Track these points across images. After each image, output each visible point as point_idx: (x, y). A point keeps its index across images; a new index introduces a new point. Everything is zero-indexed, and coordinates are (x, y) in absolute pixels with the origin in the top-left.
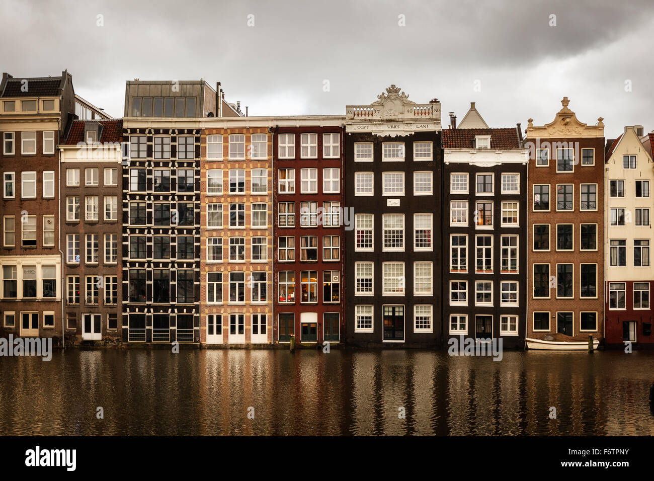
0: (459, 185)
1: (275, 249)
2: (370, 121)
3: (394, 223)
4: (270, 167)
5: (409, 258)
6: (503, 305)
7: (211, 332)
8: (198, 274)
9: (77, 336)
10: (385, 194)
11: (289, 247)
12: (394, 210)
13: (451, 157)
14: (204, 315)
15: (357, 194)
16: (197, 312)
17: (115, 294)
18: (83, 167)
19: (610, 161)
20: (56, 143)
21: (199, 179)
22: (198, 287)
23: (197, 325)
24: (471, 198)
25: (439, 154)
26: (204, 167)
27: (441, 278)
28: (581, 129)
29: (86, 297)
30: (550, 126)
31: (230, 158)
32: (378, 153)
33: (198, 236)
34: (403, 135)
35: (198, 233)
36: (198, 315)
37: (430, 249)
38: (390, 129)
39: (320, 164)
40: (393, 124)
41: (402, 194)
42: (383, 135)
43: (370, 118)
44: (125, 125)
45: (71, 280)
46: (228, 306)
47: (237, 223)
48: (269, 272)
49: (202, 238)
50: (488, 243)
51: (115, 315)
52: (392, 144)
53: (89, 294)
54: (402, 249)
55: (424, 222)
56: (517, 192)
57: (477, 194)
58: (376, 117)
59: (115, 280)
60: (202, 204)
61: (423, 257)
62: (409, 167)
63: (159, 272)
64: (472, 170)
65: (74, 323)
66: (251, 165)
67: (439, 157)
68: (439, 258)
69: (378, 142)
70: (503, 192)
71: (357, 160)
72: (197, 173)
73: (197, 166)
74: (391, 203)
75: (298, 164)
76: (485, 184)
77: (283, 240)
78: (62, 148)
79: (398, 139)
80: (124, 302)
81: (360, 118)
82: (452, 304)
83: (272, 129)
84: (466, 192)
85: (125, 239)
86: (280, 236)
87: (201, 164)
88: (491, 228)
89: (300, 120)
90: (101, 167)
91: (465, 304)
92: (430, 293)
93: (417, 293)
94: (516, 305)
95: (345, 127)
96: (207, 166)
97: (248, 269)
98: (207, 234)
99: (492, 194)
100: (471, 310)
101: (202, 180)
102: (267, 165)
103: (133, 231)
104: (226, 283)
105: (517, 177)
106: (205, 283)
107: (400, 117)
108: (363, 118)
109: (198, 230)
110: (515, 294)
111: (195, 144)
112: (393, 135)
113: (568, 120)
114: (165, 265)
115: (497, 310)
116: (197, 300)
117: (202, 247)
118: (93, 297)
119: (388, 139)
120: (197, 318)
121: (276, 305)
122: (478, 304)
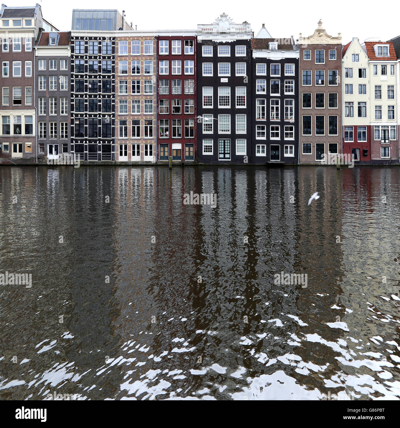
0: (261, 70)
1: (158, 107)
2: (211, 33)
3: (224, 92)
4: (155, 59)
5: (233, 112)
6: (286, 139)
7: (121, 154)
8: (114, 121)
9: (45, 157)
10: (219, 75)
11: (165, 105)
12: (224, 85)
13: (256, 54)
14: (117, 145)
15: (204, 75)
16: (113, 143)
17: (66, 132)
18: (48, 59)
19: (345, 57)
20: (33, 45)
21: (114, 66)
22: (114, 128)
23: (113, 151)
24: (268, 78)
25: (250, 53)
26: (117, 59)
27: (251, 123)
28: (328, 39)
29: (50, 134)
30: (311, 37)
31: (132, 54)
32: (215, 52)
33: (114, 99)
34: (230, 41)
35: (114, 97)
36: (114, 145)
37: (245, 107)
38: (222, 38)
39: (183, 58)
40: (224, 35)
41: (229, 75)
42: (218, 41)
43: (211, 31)
44: (73, 35)
45: (41, 124)
46: (131, 140)
47: (136, 92)
48: (154, 120)
49: (116, 100)
50: (277, 104)
51: (67, 145)
52: (223, 46)
53: (52, 132)
54: (229, 107)
55: (241, 92)
56: (293, 75)
57: (271, 76)
58: (215, 31)
59: (66, 124)
60: (116, 81)
61: (241, 111)
62: (233, 60)
63: (92, 120)
64: (268, 62)
65: (43, 149)
66: (144, 58)
67: (250, 54)
68: (250, 112)
69: (215, 45)
70: (286, 75)
71: (203, 55)
72: (113, 62)
73: (113, 59)
74: (223, 80)
75: (170, 58)
76: (275, 70)
77: (162, 101)
78: (36, 47)
79: (227, 44)
80: (72, 137)
81: (205, 31)
82: (258, 138)
83: (156, 37)
84: (265, 74)
85: (72, 101)
86: (160, 99)
87: (116, 57)
88: (279, 95)
89: (172, 32)
90: (58, 59)
91: (264, 138)
92: (245, 132)
93: (237, 132)
94: (293, 139)
95: (197, 37)
96: (119, 58)
97: (142, 118)
98: (119, 98)
99: (279, 76)
100: (268, 142)
101: (116, 66)
102: (153, 58)
103: (77, 96)
104: (130, 126)
105: (293, 66)
106: (118, 126)
107: (228, 31)
108: (207, 31)
109: (113, 95)
110: (292, 133)
111: (112, 46)
112: (224, 42)
113: (322, 34)
114: (95, 115)
115: (282, 142)
116: (113, 136)
117: (116, 105)
118: (54, 134)
119: (221, 44)
120: (114, 146)
121: (158, 139)
122: (272, 139)
